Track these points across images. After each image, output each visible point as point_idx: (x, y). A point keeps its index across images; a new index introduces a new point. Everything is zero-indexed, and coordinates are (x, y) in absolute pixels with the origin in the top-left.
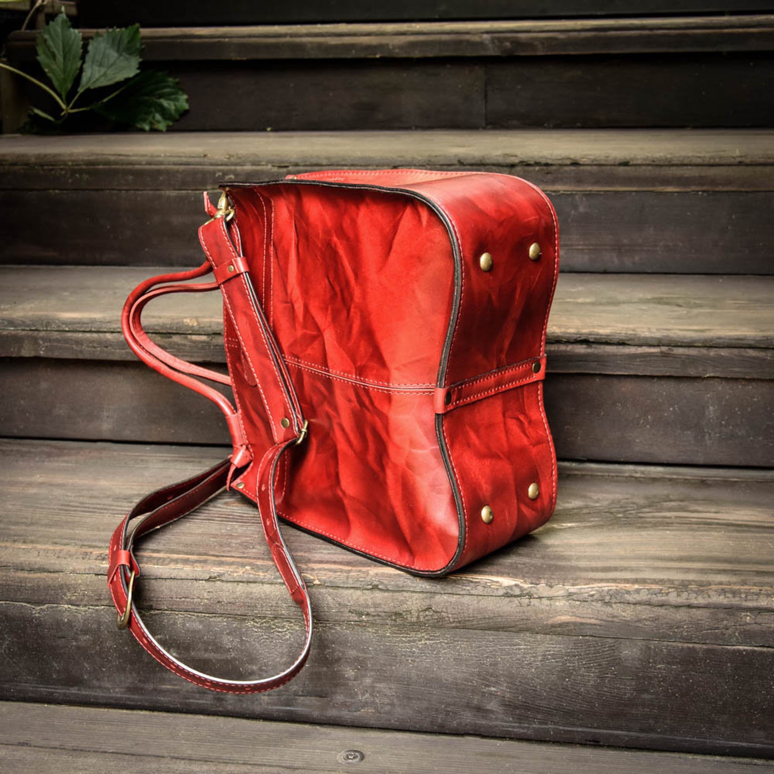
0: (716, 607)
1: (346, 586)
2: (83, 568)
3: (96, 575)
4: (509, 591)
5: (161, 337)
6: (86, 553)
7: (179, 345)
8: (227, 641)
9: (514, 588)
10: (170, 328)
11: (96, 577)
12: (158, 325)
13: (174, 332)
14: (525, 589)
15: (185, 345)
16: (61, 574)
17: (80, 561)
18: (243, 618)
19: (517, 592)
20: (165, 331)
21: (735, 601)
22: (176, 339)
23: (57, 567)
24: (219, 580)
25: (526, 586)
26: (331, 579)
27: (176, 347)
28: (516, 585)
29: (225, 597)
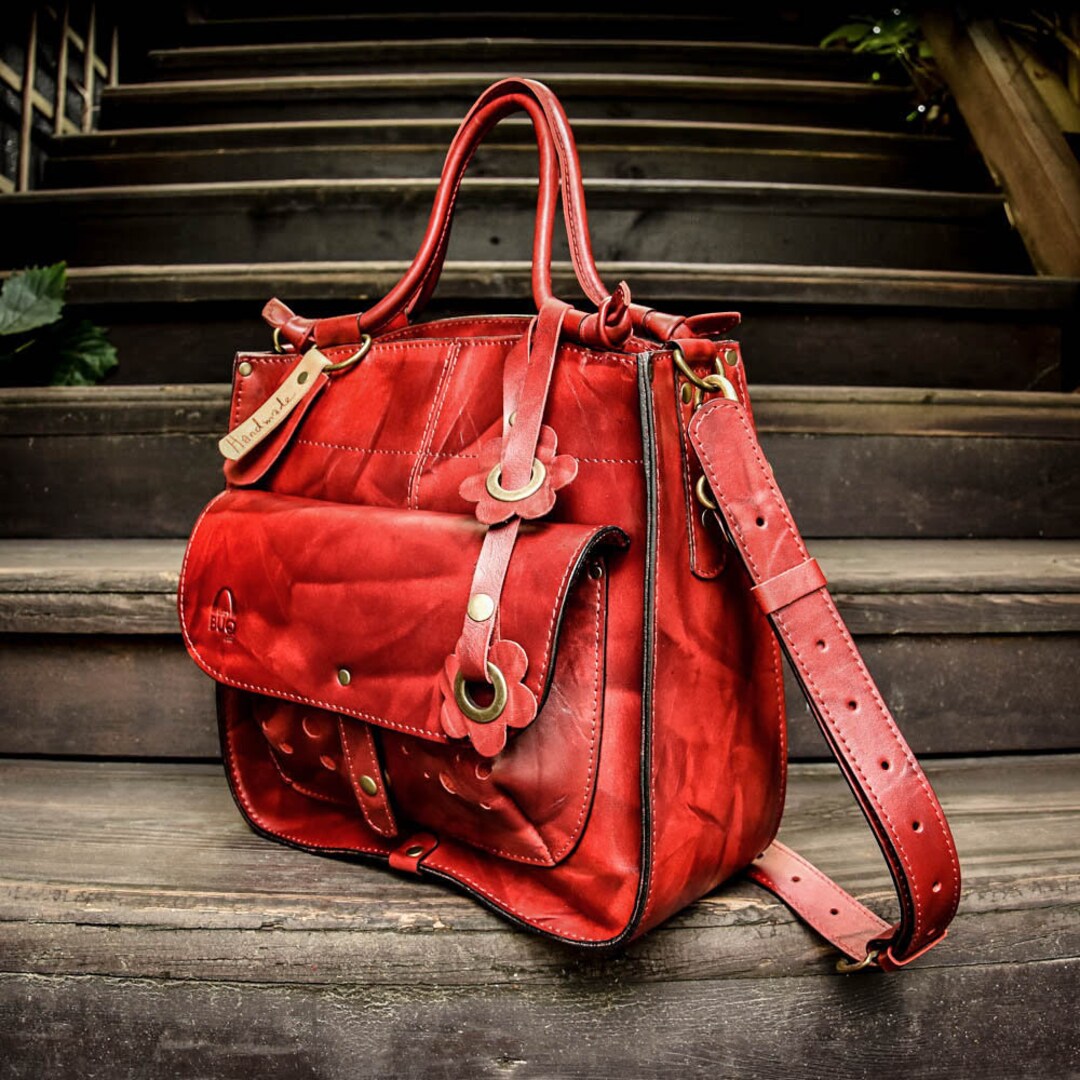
0: (1032, 907)
1: (486, 928)
2: (56, 913)
3: (78, 924)
4: (742, 916)
5: (128, 598)
6: (59, 892)
7: (153, 609)
8: (291, 1026)
9: (750, 912)
10: (140, 586)
11: (78, 928)
12: (123, 581)
13: (147, 590)
14: (766, 912)
15: (161, 609)
16: (22, 924)
17: (51, 903)
18: (318, 988)
19: (754, 917)
20: (133, 590)
21: (1055, 896)
22: (149, 600)
23: (15, 914)
24: (278, 929)
25: (765, 908)
26: (463, 919)
27: (149, 611)
28: (752, 907)
29: (288, 955)
